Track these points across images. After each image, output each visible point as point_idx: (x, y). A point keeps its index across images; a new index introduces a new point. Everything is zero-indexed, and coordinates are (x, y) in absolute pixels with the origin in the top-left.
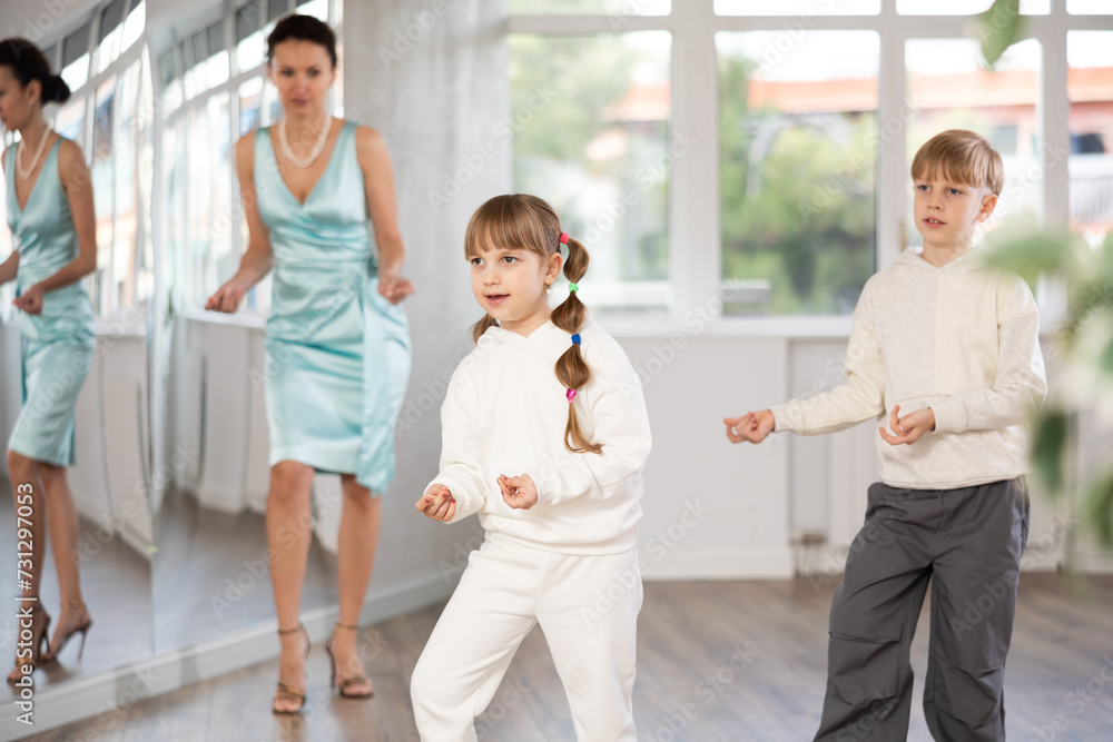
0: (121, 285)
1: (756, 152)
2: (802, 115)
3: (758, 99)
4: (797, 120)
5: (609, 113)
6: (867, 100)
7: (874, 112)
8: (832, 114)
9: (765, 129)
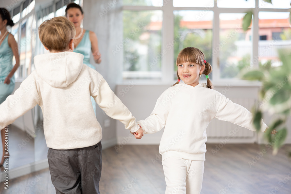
0: (27, 69)
1: (182, 39)
2: (193, 30)
3: (182, 26)
4: (192, 31)
5: (146, 28)
6: (209, 26)
7: (211, 29)
8: (200, 30)
9: (184, 33)
